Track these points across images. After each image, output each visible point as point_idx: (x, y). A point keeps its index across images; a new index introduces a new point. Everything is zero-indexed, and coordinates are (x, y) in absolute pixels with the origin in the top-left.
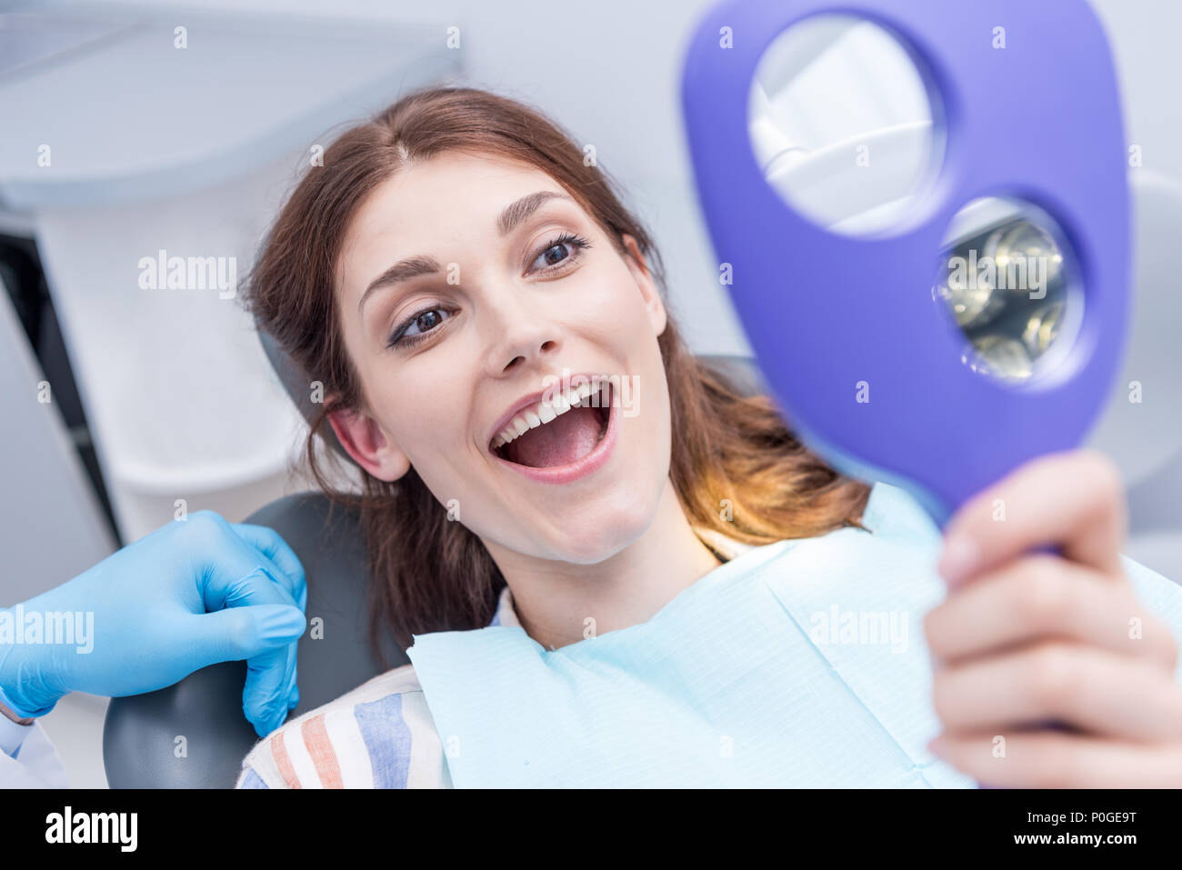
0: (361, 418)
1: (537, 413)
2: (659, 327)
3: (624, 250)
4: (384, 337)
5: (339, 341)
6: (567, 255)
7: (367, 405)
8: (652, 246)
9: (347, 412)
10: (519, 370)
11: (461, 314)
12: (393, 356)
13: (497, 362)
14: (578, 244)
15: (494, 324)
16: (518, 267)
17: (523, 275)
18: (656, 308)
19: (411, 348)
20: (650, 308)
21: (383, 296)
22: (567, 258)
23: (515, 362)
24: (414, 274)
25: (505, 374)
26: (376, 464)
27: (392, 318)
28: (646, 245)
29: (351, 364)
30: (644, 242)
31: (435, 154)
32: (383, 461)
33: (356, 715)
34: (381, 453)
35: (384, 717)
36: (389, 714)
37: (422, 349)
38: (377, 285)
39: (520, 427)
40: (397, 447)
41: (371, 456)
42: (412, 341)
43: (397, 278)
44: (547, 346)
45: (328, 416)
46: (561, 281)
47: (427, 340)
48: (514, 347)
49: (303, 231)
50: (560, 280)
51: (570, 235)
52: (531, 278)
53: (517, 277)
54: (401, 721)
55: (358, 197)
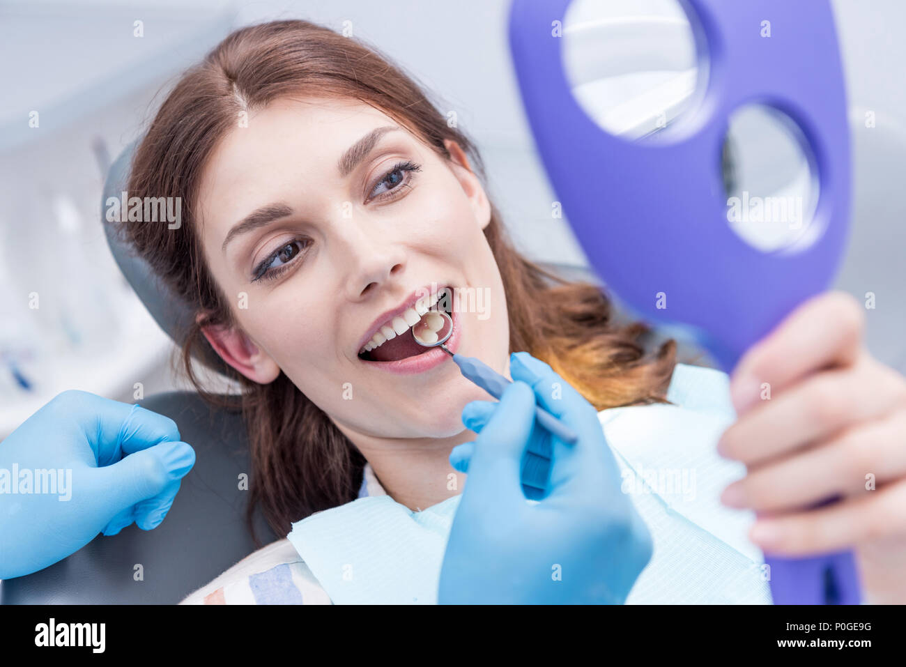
0: (233, 330)
1: (392, 327)
2: (484, 220)
3: (445, 154)
4: (248, 271)
5: (205, 271)
6: (402, 179)
7: (237, 322)
8: (470, 144)
9: (219, 327)
10: (373, 292)
11: (315, 244)
12: (258, 287)
13: (354, 289)
14: (410, 168)
15: (345, 254)
16: (360, 196)
17: (365, 203)
18: (480, 201)
19: (274, 279)
20: (474, 201)
21: (242, 240)
22: (402, 183)
23: (369, 287)
24: (271, 219)
25: (363, 298)
26: (251, 368)
27: (253, 256)
28: (464, 144)
29: (219, 289)
30: (463, 142)
31: (272, 102)
32: (257, 367)
33: (251, 584)
34: (254, 359)
35: (277, 583)
36: (281, 581)
37: (285, 278)
38: (236, 230)
39: (379, 341)
40: (266, 355)
41: (245, 362)
42: (274, 273)
43: (256, 224)
44: (395, 269)
45: (202, 330)
46: (399, 203)
47: (287, 271)
48: (367, 276)
49: (160, 180)
50: (397, 202)
51: (403, 161)
52: (372, 204)
53: (360, 207)
54: (293, 585)
55: (207, 150)
